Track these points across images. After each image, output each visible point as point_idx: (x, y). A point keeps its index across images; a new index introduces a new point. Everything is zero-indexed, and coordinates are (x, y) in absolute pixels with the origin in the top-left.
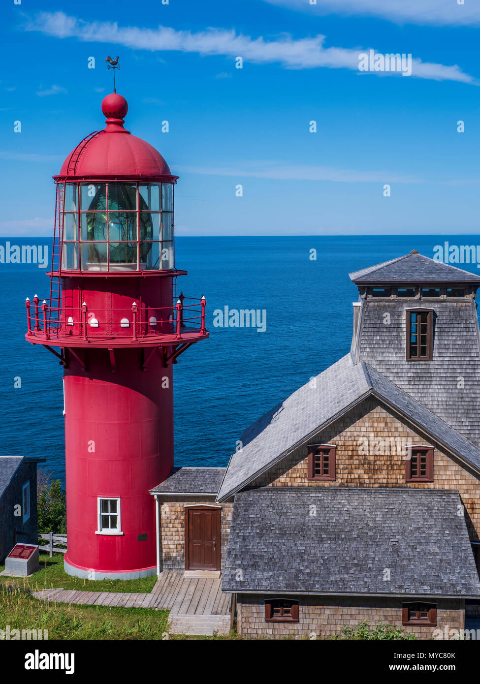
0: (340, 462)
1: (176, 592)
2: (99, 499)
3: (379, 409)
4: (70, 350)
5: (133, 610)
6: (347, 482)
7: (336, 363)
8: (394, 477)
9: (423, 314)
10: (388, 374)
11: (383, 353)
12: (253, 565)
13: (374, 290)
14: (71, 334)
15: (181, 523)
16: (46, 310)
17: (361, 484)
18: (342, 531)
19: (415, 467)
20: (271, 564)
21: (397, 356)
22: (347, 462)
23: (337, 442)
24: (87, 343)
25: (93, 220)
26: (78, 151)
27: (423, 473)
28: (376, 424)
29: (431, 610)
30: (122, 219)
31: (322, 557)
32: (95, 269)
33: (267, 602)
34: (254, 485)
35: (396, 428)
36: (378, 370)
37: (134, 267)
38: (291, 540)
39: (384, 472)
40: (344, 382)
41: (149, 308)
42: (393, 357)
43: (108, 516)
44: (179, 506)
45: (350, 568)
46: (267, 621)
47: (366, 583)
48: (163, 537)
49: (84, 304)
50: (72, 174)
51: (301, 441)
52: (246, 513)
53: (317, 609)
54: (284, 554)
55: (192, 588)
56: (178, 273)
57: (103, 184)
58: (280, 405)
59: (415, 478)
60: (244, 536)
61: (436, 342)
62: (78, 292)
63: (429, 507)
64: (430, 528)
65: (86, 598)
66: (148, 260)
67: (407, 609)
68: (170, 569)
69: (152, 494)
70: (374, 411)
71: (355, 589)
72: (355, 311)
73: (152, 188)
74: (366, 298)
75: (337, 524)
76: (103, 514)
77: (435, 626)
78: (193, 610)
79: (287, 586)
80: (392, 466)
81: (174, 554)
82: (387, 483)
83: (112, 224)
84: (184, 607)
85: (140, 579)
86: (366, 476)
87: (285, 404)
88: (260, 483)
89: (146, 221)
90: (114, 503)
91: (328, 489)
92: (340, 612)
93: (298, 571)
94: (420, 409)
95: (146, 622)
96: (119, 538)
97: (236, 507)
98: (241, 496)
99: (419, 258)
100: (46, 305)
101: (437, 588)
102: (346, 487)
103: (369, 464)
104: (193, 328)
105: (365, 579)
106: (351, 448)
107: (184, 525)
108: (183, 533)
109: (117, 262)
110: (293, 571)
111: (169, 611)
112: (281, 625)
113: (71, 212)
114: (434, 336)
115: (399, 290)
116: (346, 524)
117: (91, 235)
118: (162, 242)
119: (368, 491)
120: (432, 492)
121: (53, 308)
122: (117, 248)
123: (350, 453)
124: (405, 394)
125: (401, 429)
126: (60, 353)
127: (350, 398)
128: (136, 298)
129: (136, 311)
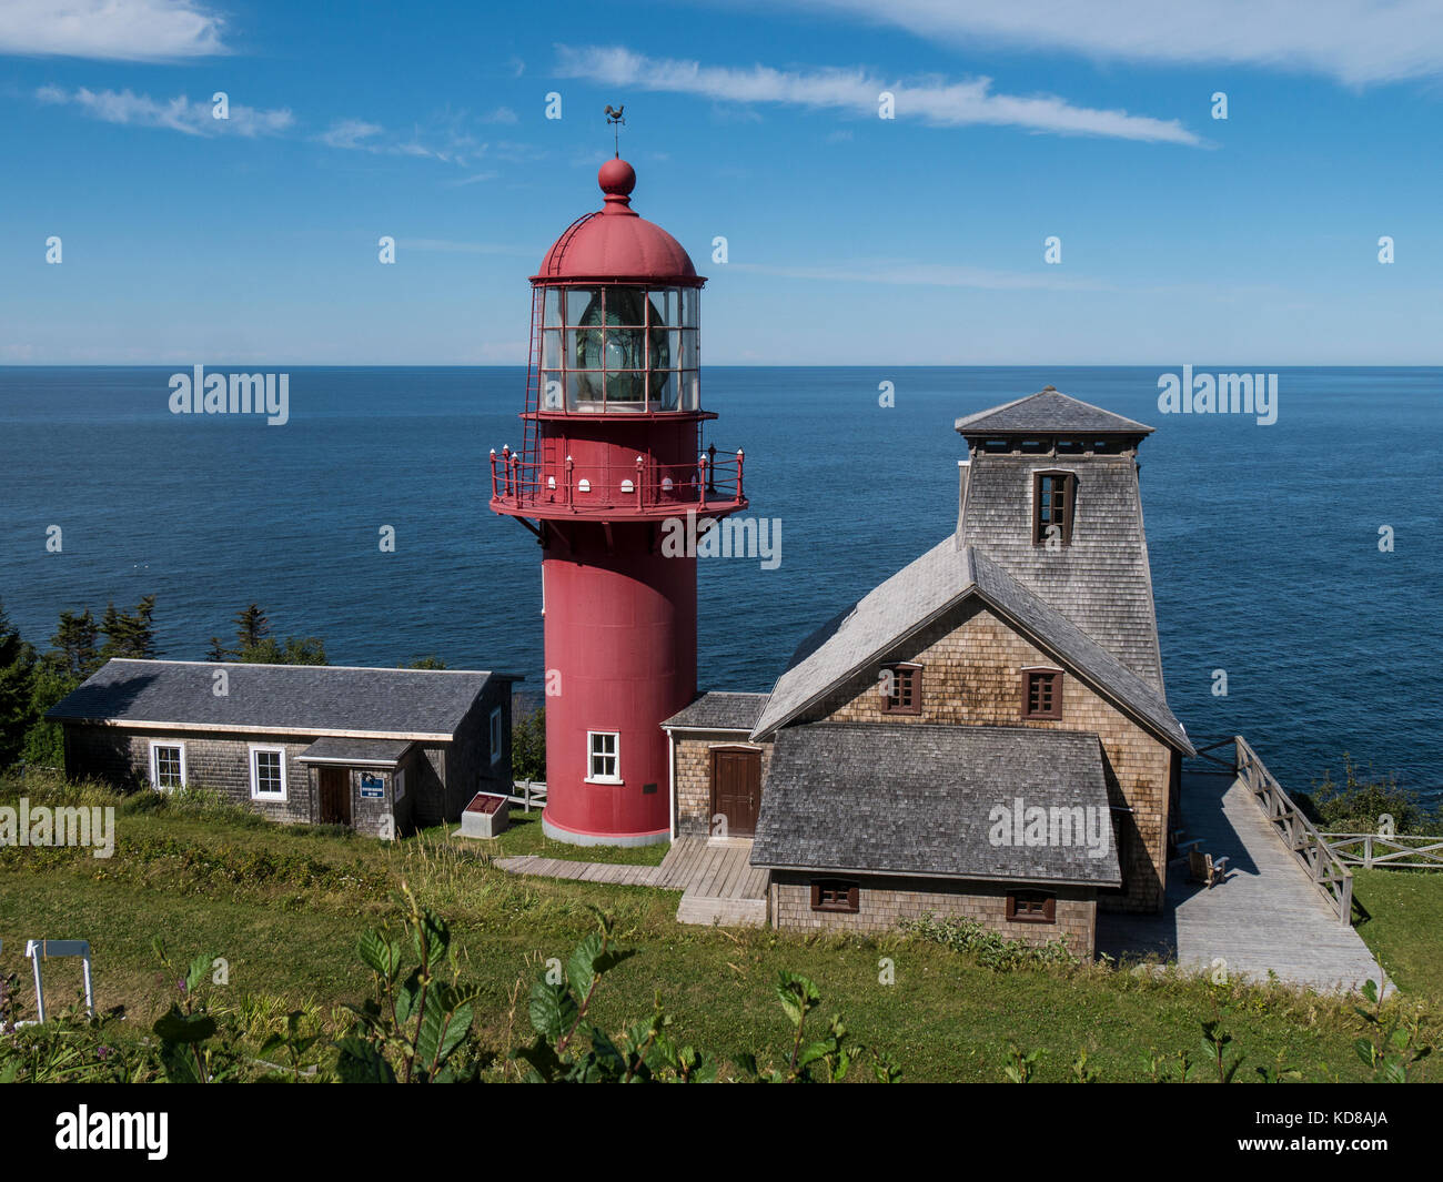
0: (927, 688)
1: (695, 866)
2: (589, 733)
3: (984, 614)
4: (551, 524)
5: (634, 889)
6: (937, 717)
7: (935, 548)
8: (1005, 711)
9: (1059, 478)
10: (1006, 565)
11: (999, 534)
12: (795, 831)
13: (989, 443)
14: (552, 501)
15: (706, 771)
16: (516, 466)
17: (958, 721)
18: (926, 786)
19: (1036, 697)
20: (821, 829)
21: (1019, 539)
22: (938, 689)
23: (923, 661)
24: (572, 513)
25: (585, 339)
26: (564, 241)
27: (1048, 707)
28: (980, 636)
29: (1048, 900)
30: (624, 339)
31: (894, 823)
32: (587, 409)
33: (812, 883)
34: (804, 718)
35: (1009, 641)
36: (992, 559)
37: (641, 407)
38: (852, 798)
39: (991, 704)
40: (940, 575)
41: (662, 466)
42: (1014, 541)
43: (602, 757)
44: (703, 747)
45: (934, 839)
46: (814, 910)
47: (955, 859)
48: (679, 790)
49: (569, 458)
50: (554, 274)
51: (871, 658)
52: (791, 758)
53: (885, 895)
54: (840, 816)
55: (718, 862)
56: (705, 416)
57: (598, 288)
58: (853, 607)
59: (1036, 713)
60: (785, 790)
61: (1077, 520)
62: (561, 442)
63: (1053, 756)
64: (1053, 784)
65: (569, 870)
66: (663, 397)
67: (1013, 899)
68: (689, 834)
69: (664, 728)
70: (978, 616)
71: (938, 869)
72: (962, 473)
73: (671, 294)
74: (975, 455)
75: (918, 777)
76: (595, 754)
77: (1053, 923)
78: (716, 891)
79: (843, 861)
80: (1003, 695)
81: (695, 814)
82: (995, 720)
83: (612, 346)
84: (704, 888)
85: (646, 847)
86: (965, 710)
87: (860, 605)
88: (813, 716)
89: (660, 340)
90: (610, 740)
91: (910, 727)
92: (917, 900)
93: (859, 841)
94: (1049, 616)
95: (650, 905)
96: (618, 788)
97: (776, 750)
98: (784, 734)
99: (1056, 397)
100: (516, 460)
101: (1057, 870)
102: (935, 724)
103: (969, 692)
104: (726, 495)
105: (954, 855)
106: (943, 669)
107: (709, 773)
108: (707, 785)
109: (618, 400)
110: (852, 840)
111: (683, 892)
112: (834, 916)
113: (553, 329)
114: (1074, 511)
115: (1024, 443)
116: (933, 777)
117: (582, 361)
118: (681, 371)
119: (968, 732)
120: (1058, 734)
121: (527, 464)
122: (616, 379)
123: (942, 676)
124: (1028, 593)
125: (1016, 644)
126: (538, 528)
127: (944, 596)
128: (643, 450)
129: (641, 469)
